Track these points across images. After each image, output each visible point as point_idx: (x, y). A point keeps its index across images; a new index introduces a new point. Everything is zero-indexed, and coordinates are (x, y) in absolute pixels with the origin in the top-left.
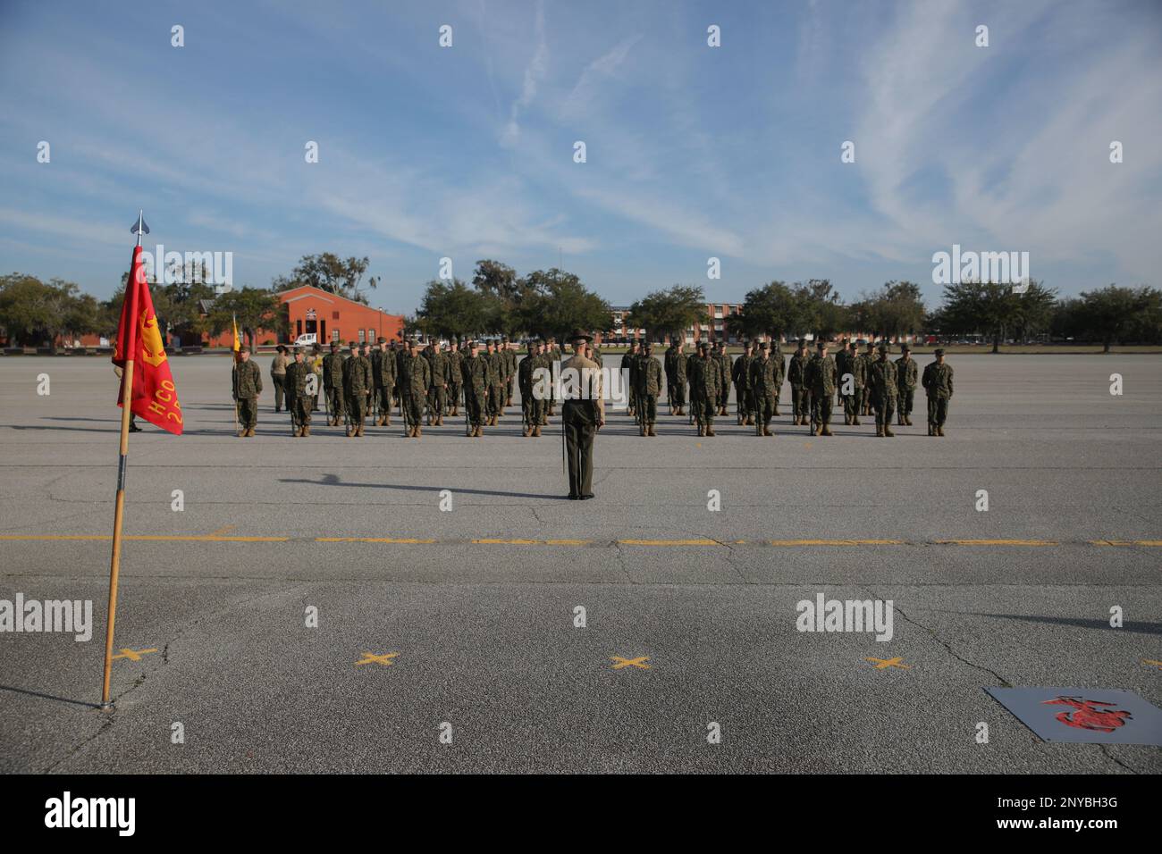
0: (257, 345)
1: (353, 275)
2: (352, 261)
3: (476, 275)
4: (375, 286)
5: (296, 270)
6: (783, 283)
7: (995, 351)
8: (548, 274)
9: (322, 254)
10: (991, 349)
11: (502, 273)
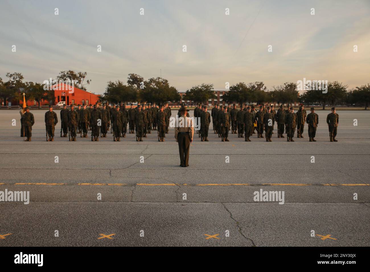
0: (42, 105)
1: (80, 79)
2: (80, 74)
3: (128, 79)
4: (89, 83)
5: (58, 77)
6: (243, 83)
7: (324, 109)
8: (156, 80)
9: (68, 71)
10: (322, 108)
11: (138, 79)
